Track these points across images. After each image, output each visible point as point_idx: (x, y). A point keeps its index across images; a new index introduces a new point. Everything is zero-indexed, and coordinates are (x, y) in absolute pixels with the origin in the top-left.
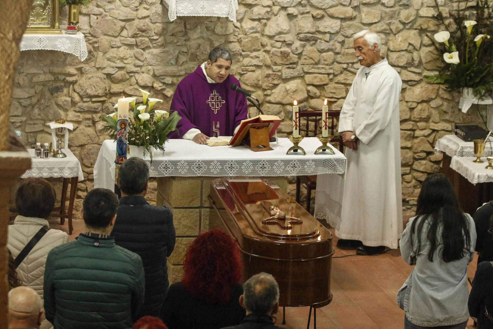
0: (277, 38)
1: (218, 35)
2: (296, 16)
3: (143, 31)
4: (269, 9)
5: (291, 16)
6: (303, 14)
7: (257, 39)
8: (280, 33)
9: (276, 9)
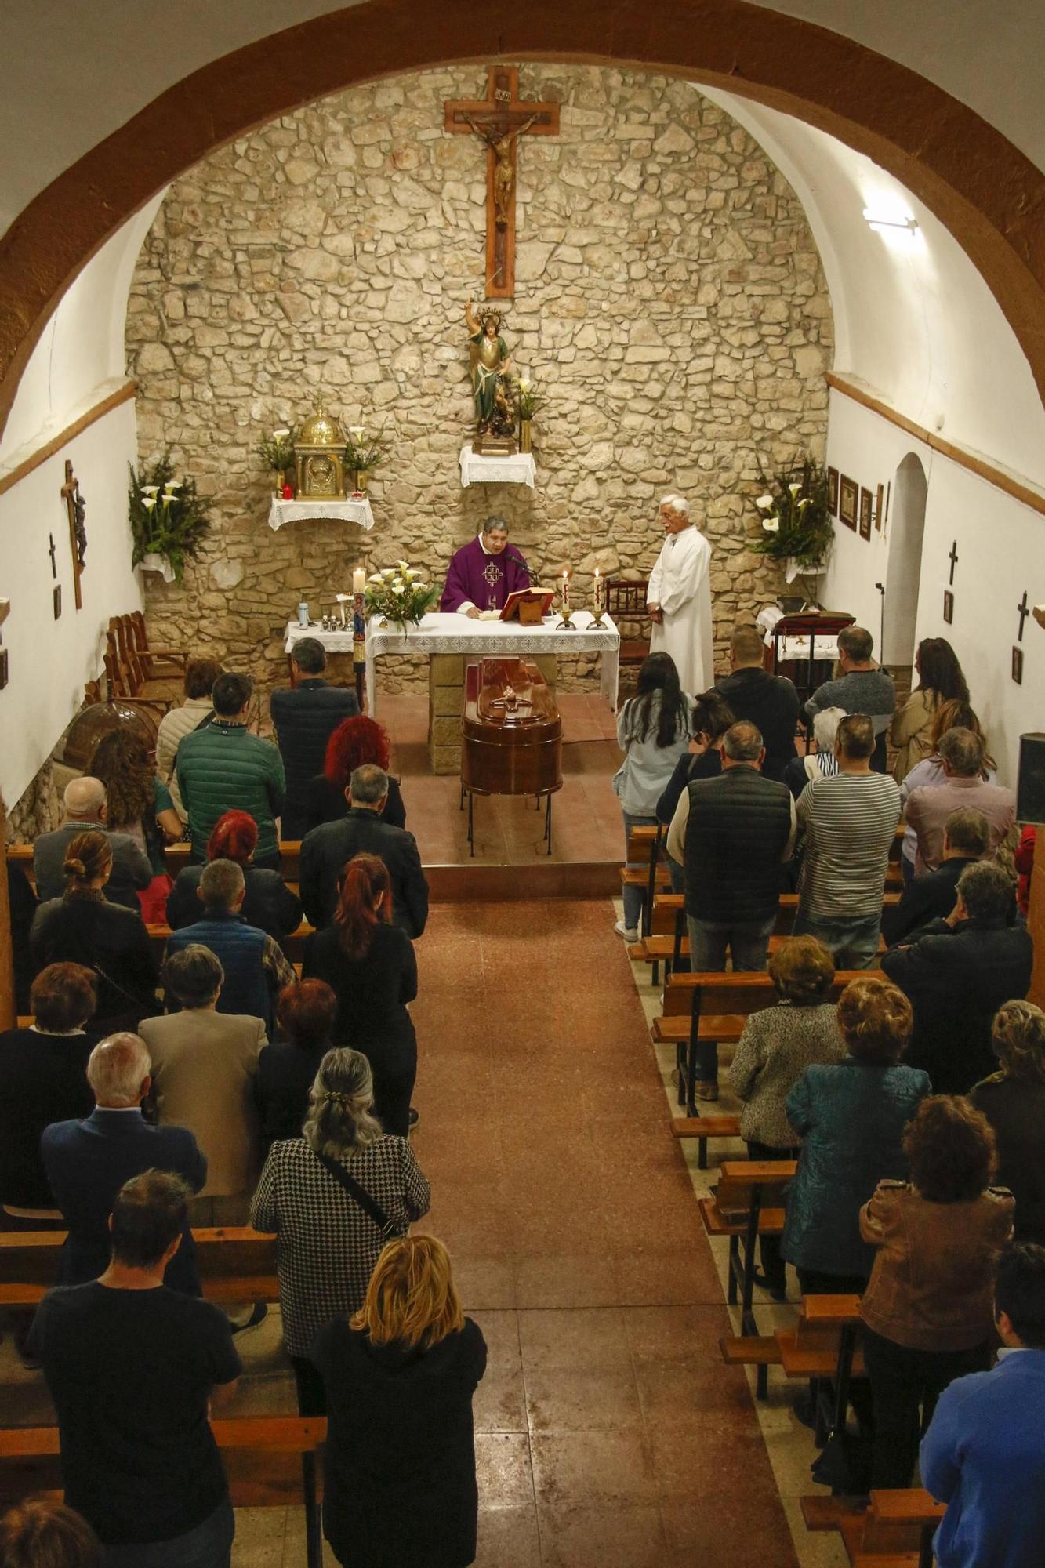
0: (585, 504)
1: (521, 501)
2: (605, 481)
3: (441, 498)
4: (575, 474)
5: (600, 481)
6: (612, 478)
7: (563, 505)
8: (588, 499)
9: (583, 473)
